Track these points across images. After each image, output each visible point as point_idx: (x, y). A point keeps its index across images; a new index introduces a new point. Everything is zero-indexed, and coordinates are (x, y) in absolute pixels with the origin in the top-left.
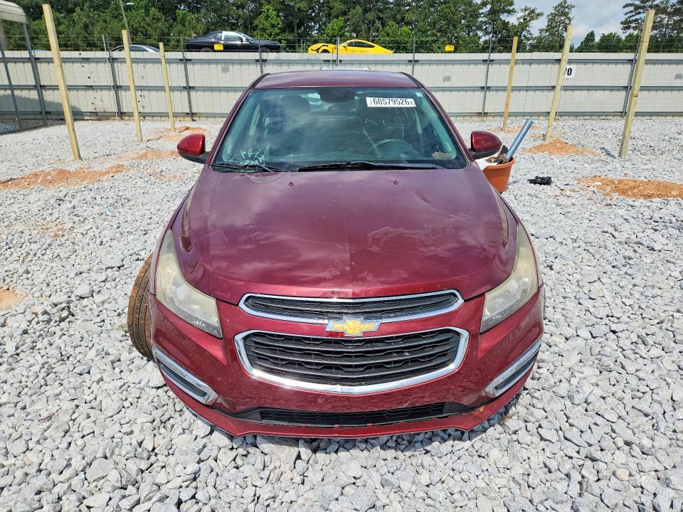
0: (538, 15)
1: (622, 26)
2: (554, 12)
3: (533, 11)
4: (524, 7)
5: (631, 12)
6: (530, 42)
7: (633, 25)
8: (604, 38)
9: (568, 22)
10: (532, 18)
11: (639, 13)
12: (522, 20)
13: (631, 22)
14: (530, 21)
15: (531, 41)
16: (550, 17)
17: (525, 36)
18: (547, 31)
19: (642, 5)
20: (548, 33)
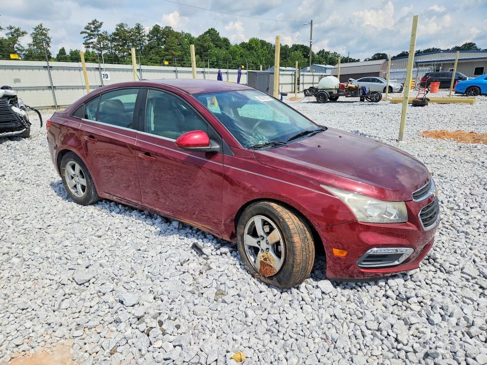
0: (23, 33)
1: (84, 45)
2: (35, 32)
3: (18, 30)
4: (9, 26)
5: (87, 37)
6: (23, 53)
7: (91, 45)
8: (72, 53)
9: (48, 40)
10: (19, 35)
11: (92, 38)
12: (10, 36)
13: (89, 43)
14: (18, 37)
15: (25, 52)
16: (33, 36)
17: (17, 48)
18: (34, 45)
19: (92, 33)
20: (35, 47)
